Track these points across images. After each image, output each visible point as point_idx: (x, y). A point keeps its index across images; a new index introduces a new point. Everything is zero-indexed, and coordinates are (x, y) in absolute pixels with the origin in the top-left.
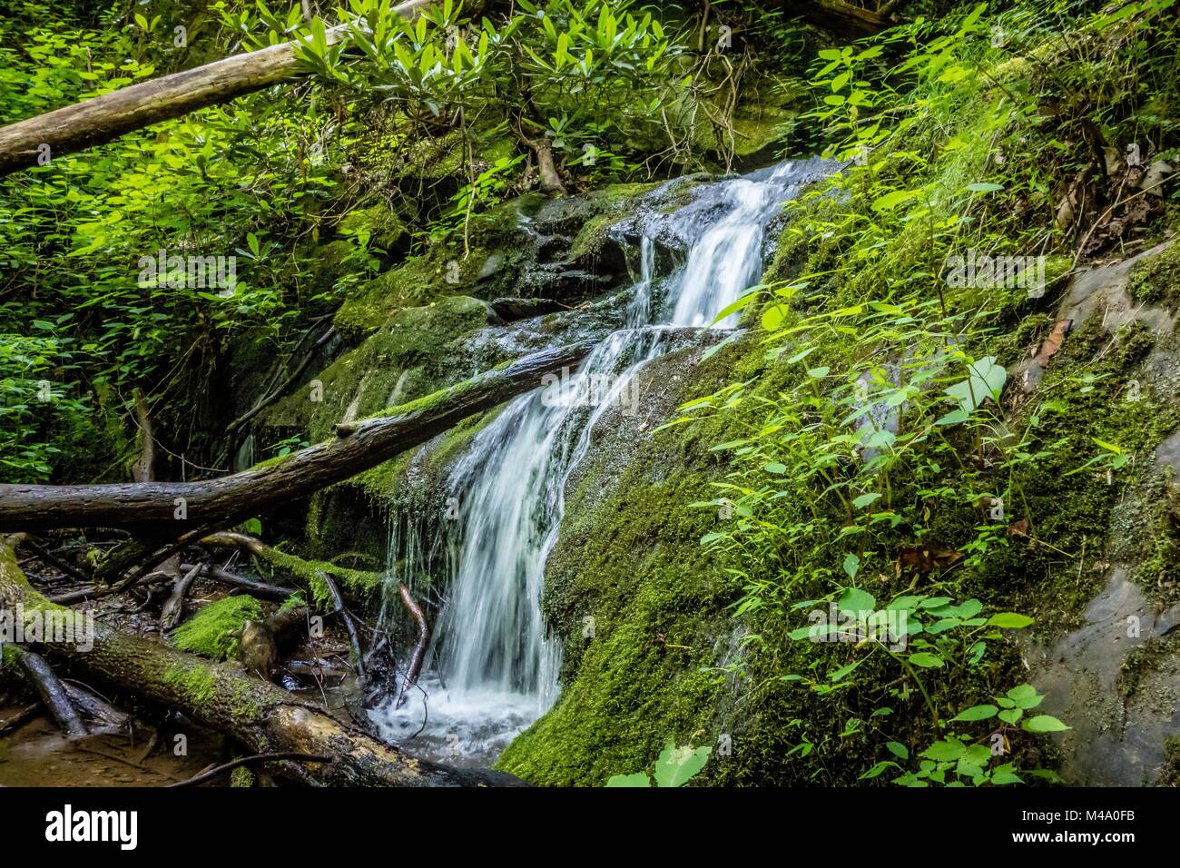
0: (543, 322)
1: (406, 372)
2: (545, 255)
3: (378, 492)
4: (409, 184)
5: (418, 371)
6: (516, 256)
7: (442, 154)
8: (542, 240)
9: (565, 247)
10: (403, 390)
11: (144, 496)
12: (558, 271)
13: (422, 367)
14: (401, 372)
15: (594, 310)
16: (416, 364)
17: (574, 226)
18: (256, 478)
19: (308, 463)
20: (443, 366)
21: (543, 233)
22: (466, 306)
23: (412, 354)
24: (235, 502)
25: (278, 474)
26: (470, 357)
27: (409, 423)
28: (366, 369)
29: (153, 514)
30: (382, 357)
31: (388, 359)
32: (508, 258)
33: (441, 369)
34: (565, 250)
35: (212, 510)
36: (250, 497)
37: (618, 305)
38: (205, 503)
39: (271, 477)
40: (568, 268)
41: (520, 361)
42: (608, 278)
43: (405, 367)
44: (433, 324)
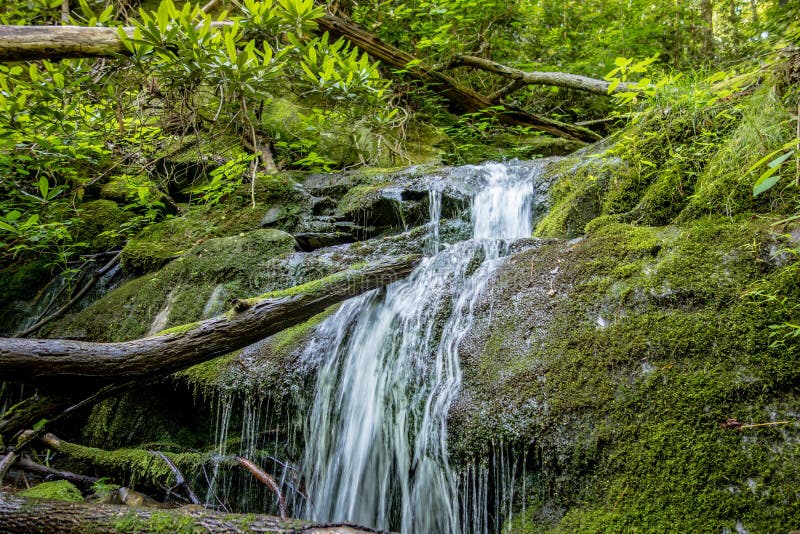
0: (352, 247)
1: (220, 285)
2: (318, 210)
3: (204, 381)
4: (160, 167)
5: (234, 285)
6: (295, 210)
7: (187, 147)
8: (315, 200)
9: (333, 206)
10: (221, 299)
11: (62, 351)
12: (332, 222)
13: (238, 281)
14: (215, 286)
15: (393, 241)
16: (231, 279)
17: (342, 191)
18: (167, 341)
19: (212, 331)
20: (260, 279)
21: (315, 195)
22: (276, 235)
23: (226, 271)
24: (147, 362)
25: (187, 339)
26: (287, 272)
27: (294, 304)
28: (173, 286)
29: (68, 370)
30: (194, 274)
31: (200, 276)
32: (288, 210)
33: (257, 283)
34: (332, 208)
35: (126, 369)
36: (161, 359)
37: (413, 237)
38: (121, 361)
39: (180, 342)
40: (338, 220)
41: (340, 275)
42: (371, 229)
43: (218, 282)
44: (244, 248)
